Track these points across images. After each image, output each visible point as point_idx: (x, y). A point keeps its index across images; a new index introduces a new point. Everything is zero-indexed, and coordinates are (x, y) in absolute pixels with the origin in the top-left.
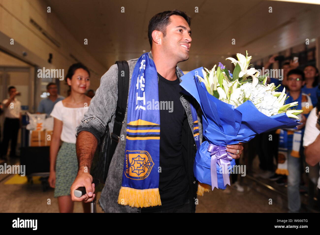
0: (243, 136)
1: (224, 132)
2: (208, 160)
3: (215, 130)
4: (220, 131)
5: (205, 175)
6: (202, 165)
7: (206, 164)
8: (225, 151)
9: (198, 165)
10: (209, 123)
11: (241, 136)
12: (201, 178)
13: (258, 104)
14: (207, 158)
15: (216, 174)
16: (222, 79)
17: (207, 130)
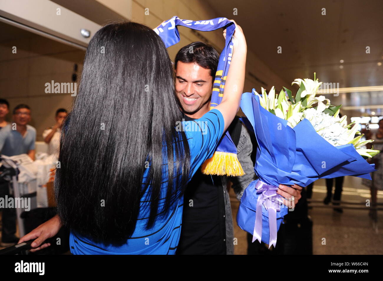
0: (300, 175)
1: (276, 165)
2: (253, 199)
3: (266, 162)
4: (272, 164)
5: (248, 219)
6: (246, 205)
7: (251, 204)
8: (275, 190)
9: (241, 206)
10: (262, 153)
11: (297, 174)
12: (243, 222)
13: (320, 131)
14: (253, 197)
15: (262, 221)
16: (283, 99)
17: (258, 161)
